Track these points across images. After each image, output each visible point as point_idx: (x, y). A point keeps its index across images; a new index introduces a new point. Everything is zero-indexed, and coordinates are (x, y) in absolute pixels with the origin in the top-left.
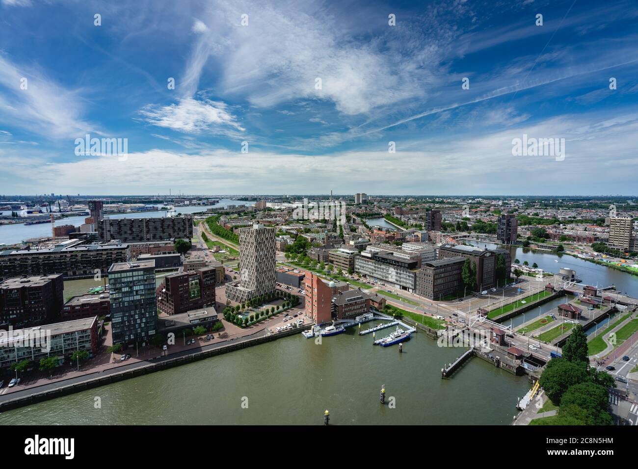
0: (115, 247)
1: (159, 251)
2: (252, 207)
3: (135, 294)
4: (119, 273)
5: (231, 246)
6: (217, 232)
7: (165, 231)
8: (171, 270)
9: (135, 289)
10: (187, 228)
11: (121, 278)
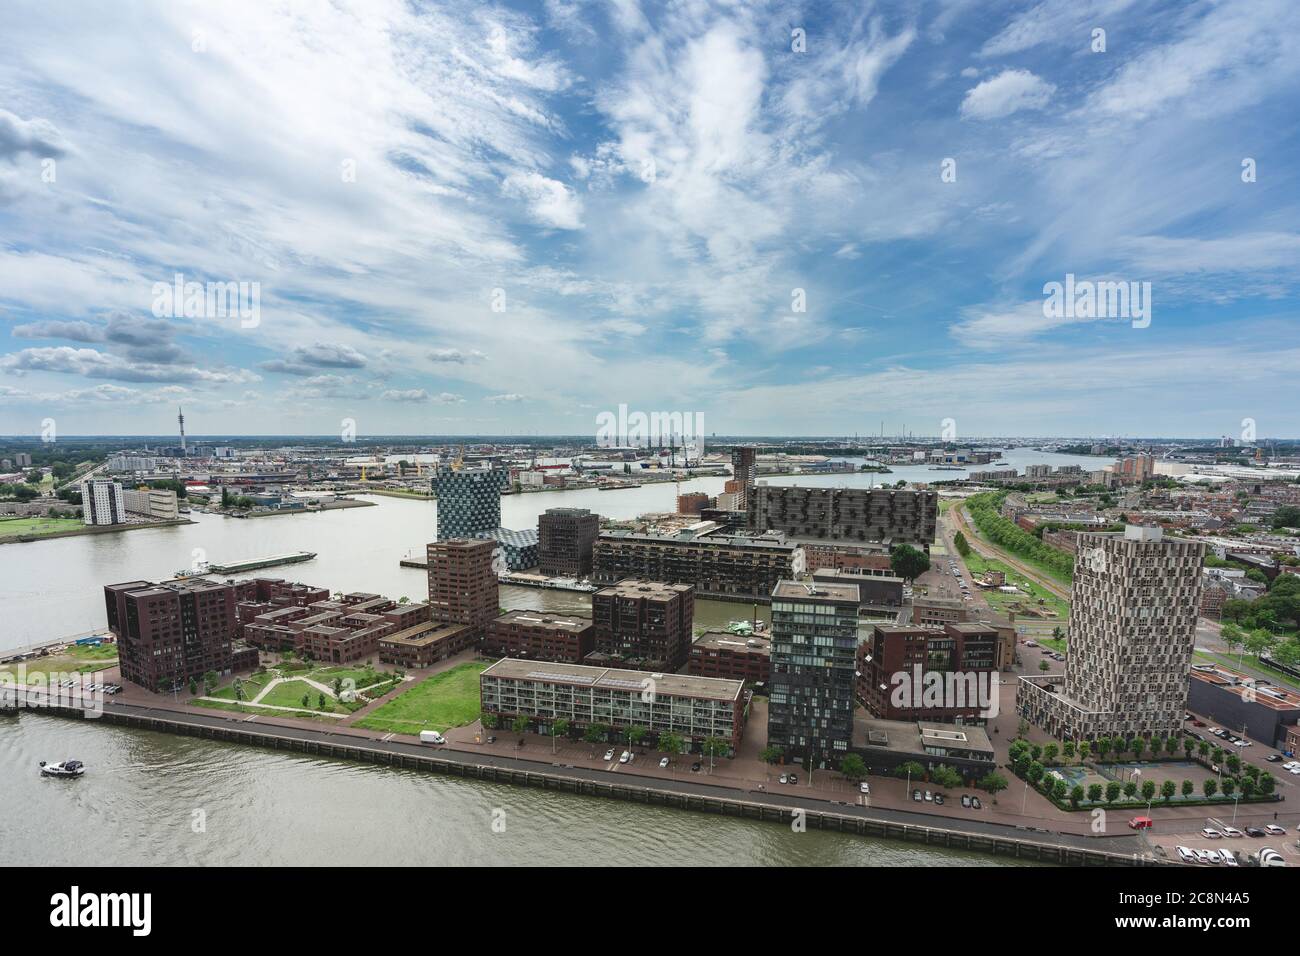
0: (774, 545)
1: (856, 565)
2: (1106, 473)
3: (815, 654)
4: (790, 602)
5: (1034, 579)
6: (996, 535)
7: (871, 521)
8: (881, 615)
9: (816, 644)
10: (923, 519)
11: (792, 614)
